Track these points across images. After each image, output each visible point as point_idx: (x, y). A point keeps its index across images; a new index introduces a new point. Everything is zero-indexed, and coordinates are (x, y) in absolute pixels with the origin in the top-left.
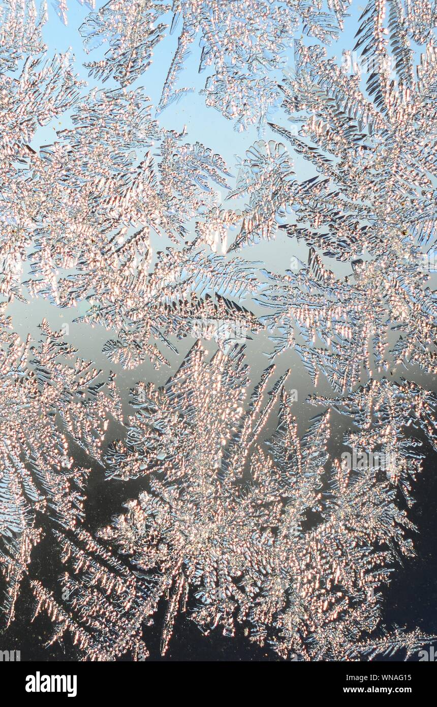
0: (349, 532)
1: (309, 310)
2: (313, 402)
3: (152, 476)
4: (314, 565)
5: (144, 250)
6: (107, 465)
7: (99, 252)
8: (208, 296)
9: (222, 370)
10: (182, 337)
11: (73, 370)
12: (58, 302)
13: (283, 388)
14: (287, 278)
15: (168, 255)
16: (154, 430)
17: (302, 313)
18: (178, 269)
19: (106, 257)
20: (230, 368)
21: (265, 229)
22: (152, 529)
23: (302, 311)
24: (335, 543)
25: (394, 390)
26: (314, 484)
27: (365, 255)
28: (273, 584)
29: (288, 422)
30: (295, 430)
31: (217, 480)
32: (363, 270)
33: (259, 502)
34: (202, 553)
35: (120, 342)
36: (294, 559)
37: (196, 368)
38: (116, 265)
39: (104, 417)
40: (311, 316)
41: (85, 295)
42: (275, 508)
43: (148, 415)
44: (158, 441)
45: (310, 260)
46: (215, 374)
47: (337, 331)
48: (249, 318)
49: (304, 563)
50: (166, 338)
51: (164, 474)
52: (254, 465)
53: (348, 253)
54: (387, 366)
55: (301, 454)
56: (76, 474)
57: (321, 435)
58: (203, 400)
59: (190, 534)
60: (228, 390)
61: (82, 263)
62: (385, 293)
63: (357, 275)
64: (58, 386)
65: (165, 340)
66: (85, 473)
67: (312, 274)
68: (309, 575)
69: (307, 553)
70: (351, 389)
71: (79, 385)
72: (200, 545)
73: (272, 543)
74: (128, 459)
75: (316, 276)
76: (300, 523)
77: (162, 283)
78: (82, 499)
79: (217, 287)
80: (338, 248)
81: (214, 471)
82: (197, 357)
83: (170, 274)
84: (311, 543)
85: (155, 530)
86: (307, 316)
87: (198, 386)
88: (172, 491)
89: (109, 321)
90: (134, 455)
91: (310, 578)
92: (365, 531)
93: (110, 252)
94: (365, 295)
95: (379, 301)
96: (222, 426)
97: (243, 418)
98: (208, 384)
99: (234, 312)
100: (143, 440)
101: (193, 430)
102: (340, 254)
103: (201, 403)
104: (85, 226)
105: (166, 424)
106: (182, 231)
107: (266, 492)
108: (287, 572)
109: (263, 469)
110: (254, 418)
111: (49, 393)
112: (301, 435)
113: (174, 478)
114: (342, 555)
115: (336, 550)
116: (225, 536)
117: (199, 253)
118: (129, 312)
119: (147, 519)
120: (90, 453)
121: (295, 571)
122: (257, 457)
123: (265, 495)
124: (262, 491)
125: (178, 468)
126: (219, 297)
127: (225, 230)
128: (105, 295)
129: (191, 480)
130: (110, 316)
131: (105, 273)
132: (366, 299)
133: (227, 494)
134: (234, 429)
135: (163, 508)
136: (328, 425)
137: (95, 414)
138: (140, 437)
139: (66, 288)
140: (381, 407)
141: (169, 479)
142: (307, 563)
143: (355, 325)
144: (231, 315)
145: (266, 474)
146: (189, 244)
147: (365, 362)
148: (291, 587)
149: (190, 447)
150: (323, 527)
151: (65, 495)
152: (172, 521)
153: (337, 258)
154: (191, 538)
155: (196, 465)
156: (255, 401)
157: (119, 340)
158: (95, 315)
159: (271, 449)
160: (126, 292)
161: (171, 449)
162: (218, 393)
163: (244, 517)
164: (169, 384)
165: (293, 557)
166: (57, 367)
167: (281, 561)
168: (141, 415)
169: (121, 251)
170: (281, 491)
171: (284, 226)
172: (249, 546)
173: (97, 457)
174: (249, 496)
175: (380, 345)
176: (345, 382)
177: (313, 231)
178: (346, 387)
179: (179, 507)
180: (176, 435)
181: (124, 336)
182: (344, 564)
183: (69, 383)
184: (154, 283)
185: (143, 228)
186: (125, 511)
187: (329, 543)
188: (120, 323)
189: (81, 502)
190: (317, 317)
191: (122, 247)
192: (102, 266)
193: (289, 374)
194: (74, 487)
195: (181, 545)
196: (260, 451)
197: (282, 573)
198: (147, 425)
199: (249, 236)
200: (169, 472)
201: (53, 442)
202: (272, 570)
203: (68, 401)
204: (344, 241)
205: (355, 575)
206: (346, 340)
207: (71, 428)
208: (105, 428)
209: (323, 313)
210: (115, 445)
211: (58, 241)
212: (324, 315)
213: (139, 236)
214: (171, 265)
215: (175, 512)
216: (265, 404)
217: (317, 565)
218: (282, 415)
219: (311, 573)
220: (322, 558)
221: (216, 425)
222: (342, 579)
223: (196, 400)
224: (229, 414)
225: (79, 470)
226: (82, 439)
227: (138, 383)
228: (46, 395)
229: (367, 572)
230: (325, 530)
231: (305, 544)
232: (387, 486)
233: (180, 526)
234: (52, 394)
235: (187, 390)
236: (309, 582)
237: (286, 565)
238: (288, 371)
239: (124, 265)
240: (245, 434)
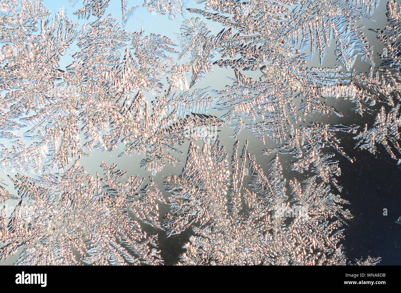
0: (312, 218)
1: (246, 104)
2: (266, 153)
3: (192, 226)
4: (299, 242)
5: (143, 104)
6: (166, 229)
7: (119, 113)
8: (188, 116)
9: (210, 153)
10: (182, 143)
11: (128, 184)
12: (107, 149)
13: (247, 152)
14: (227, 90)
15: (157, 102)
16: (185, 200)
17: (243, 107)
18: (166, 107)
19: (124, 115)
20: (214, 151)
21: (206, 68)
22: (203, 255)
23: (242, 105)
24: (307, 226)
25: (309, 130)
26: (283, 198)
27: (266, 62)
28: (281, 261)
29: (257, 169)
30: (263, 172)
31: (229, 215)
32: (268, 71)
33: (257, 219)
34: (235, 258)
35: (148, 159)
36: (287, 243)
37: (196, 158)
38: (131, 117)
39: (154, 203)
40: (249, 107)
41: (120, 140)
42: (267, 219)
43: (178, 193)
44: (189, 205)
45: (237, 76)
46: (207, 158)
47: (266, 110)
48: (215, 120)
49: (293, 243)
50: (173, 147)
51: (199, 222)
52: (247, 200)
53: (256, 64)
54: (300, 119)
55: (270, 184)
56: (151, 240)
57: (278, 170)
58: (206, 174)
59: (225, 250)
60: (217, 163)
61: (112, 123)
62: (284, 79)
63: (265, 75)
64: (123, 195)
65: (173, 148)
66: (155, 237)
67: (240, 83)
68: (298, 249)
69: (293, 237)
70: (285, 138)
71: (134, 191)
72: (233, 254)
73: (272, 239)
74: (176, 221)
75: (243, 83)
76: (283, 222)
77: (160, 118)
78: (159, 252)
79: (191, 109)
80: (250, 64)
81: (225, 211)
82: (194, 151)
83: (162, 111)
84: (294, 231)
85: (205, 255)
86: (246, 107)
87: (200, 167)
88: (207, 230)
89: (138, 149)
90: (179, 218)
91: (300, 251)
92: (320, 214)
93: (125, 111)
94: (274, 84)
95: (283, 84)
96: (221, 185)
97: (231, 176)
98: (205, 164)
99: (205, 119)
100: (180, 208)
101: (206, 193)
102: (252, 67)
103: (205, 176)
104: (106, 102)
105: (190, 194)
106: (161, 85)
107: (258, 212)
108: (286, 252)
109: (252, 200)
110: (237, 174)
111: (120, 201)
112: (267, 174)
113: (205, 223)
114: (313, 231)
115: (309, 230)
116: (245, 244)
117: (174, 94)
118: (147, 141)
119: (199, 251)
120: (154, 226)
121: (290, 249)
122: (246, 195)
123: (259, 214)
124: (256, 212)
125: (205, 216)
126: (194, 114)
127: (184, 76)
128: (131, 136)
129: (215, 220)
130: (138, 146)
131: (127, 124)
132: (275, 86)
133: (237, 221)
134: (228, 184)
135: (205, 241)
136: (280, 163)
137: (149, 203)
138: (179, 207)
139: (108, 140)
140: (305, 142)
141: (203, 224)
142: (295, 243)
143: (274, 103)
144: (204, 122)
145: (255, 202)
146: (167, 91)
147: (287, 121)
148: (291, 259)
149: (208, 202)
150: (297, 220)
151: (149, 254)
152: (213, 247)
153: (251, 69)
154: (227, 252)
155: (214, 211)
156: (234, 164)
157: (148, 158)
158: (129, 149)
159: (253, 187)
160: (142, 130)
161: (198, 207)
162: (212, 167)
163: (252, 230)
164: (184, 172)
165: (286, 242)
166: (119, 185)
167: (281, 247)
168: (175, 194)
169: (131, 108)
170: (267, 209)
171: (216, 63)
172: (260, 245)
173: (159, 226)
174: (250, 218)
175: (292, 108)
176: (280, 136)
177: (233, 59)
178: (282, 138)
179: (214, 238)
180: (198, 199)
181: (149, 154)
182: (316, 236)
183: (128, 191)
184: (156, 119)
185: (139, 92)
186: (185, 250)
187: (303, 227)
188: (145, 148)
189: (158, 254)
190: (252, 106)
191: (131, 106)
192: (124, 120)
193: (248, 142)
194: (151, 247)
195: (223, 258)
196: (247, 191)
197: (283, 253)
198: (180, 199)
199: (198, 75)
200: (201, 220)
201: (132, 227)
202: (278, 254)
203: (132, 201)
204: (252, 59)
205: (324, 240)
206: (272, 113)
207: (138, 216)
208: (157, 209)
209: (254, 102)
210: (166, 216)
211: (94, 115)
212: (255, 103)
213: (138, 96)
214: (161, 106)
215: (213, 241)
216: (240, 164)
217: (301, 242)
218: (252, 167)
219: (300, 248)
220: (303, 237)
221: (218, 185)
222: (318, 244)
223: (202, 176)
224: (223, 176)
225: (151, 237)
226: (147, 220)
227: (167, 178)
228: (118, 203)
229: (330, 236)
230: (298, 221)
231: (290, 233)
232: (324, 185)
233: (218, 248)
234: (122, 201)
235: (195, 172)
236: (300, 253)
237: (284, 248)
238: (247, 141)
239: (135, 116)
240: (235, 185)
